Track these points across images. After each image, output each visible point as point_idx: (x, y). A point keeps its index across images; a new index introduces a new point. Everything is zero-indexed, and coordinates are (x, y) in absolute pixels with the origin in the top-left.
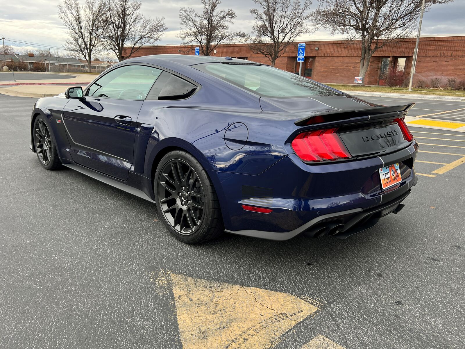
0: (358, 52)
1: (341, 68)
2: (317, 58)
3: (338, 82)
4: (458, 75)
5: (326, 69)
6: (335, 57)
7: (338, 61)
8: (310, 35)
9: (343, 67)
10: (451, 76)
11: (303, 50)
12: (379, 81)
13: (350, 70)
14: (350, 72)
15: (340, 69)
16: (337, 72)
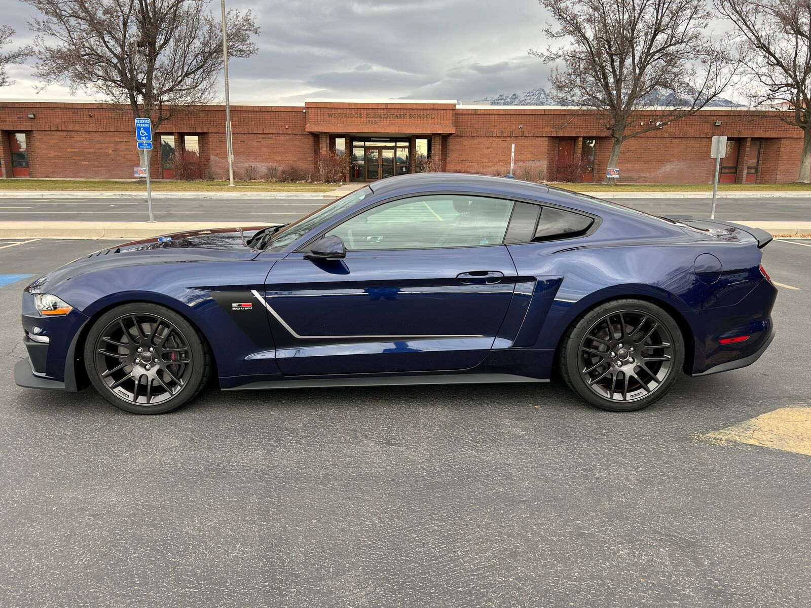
0: (116, 125)
1: (90, 151)
2: (35, 134)
3: (89, 176)
4: (277, 161)
5: (60, 154)
6: (74, 132)
7: (82, 139)
8: (38, 93)
9: (92, 150)
10: (269, 162)
11: (146, 129)
12: (162, 171)
13: (108, 155)
14: (108, 159)
15: (90, 153)
16: (82, 158)
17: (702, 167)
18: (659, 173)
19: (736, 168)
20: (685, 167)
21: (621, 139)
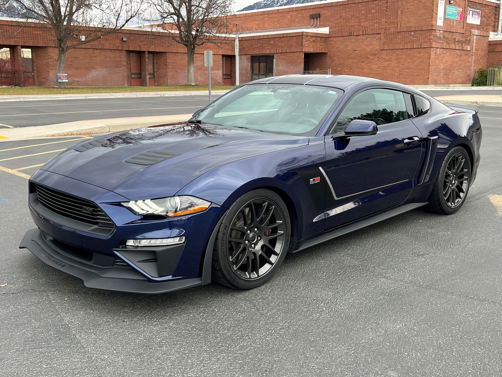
17: (119, 73)
18: (89, 78)
19: (141, 74)
20: (106, 73)
21: (65, 49)
